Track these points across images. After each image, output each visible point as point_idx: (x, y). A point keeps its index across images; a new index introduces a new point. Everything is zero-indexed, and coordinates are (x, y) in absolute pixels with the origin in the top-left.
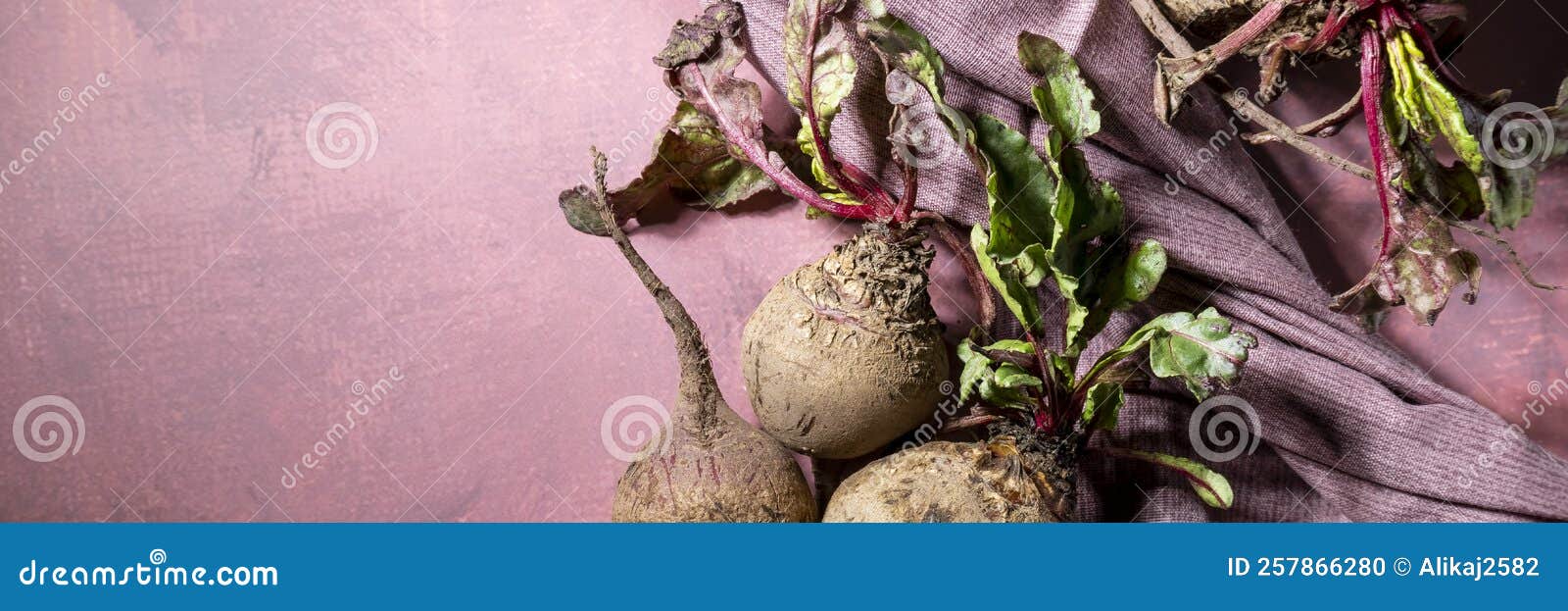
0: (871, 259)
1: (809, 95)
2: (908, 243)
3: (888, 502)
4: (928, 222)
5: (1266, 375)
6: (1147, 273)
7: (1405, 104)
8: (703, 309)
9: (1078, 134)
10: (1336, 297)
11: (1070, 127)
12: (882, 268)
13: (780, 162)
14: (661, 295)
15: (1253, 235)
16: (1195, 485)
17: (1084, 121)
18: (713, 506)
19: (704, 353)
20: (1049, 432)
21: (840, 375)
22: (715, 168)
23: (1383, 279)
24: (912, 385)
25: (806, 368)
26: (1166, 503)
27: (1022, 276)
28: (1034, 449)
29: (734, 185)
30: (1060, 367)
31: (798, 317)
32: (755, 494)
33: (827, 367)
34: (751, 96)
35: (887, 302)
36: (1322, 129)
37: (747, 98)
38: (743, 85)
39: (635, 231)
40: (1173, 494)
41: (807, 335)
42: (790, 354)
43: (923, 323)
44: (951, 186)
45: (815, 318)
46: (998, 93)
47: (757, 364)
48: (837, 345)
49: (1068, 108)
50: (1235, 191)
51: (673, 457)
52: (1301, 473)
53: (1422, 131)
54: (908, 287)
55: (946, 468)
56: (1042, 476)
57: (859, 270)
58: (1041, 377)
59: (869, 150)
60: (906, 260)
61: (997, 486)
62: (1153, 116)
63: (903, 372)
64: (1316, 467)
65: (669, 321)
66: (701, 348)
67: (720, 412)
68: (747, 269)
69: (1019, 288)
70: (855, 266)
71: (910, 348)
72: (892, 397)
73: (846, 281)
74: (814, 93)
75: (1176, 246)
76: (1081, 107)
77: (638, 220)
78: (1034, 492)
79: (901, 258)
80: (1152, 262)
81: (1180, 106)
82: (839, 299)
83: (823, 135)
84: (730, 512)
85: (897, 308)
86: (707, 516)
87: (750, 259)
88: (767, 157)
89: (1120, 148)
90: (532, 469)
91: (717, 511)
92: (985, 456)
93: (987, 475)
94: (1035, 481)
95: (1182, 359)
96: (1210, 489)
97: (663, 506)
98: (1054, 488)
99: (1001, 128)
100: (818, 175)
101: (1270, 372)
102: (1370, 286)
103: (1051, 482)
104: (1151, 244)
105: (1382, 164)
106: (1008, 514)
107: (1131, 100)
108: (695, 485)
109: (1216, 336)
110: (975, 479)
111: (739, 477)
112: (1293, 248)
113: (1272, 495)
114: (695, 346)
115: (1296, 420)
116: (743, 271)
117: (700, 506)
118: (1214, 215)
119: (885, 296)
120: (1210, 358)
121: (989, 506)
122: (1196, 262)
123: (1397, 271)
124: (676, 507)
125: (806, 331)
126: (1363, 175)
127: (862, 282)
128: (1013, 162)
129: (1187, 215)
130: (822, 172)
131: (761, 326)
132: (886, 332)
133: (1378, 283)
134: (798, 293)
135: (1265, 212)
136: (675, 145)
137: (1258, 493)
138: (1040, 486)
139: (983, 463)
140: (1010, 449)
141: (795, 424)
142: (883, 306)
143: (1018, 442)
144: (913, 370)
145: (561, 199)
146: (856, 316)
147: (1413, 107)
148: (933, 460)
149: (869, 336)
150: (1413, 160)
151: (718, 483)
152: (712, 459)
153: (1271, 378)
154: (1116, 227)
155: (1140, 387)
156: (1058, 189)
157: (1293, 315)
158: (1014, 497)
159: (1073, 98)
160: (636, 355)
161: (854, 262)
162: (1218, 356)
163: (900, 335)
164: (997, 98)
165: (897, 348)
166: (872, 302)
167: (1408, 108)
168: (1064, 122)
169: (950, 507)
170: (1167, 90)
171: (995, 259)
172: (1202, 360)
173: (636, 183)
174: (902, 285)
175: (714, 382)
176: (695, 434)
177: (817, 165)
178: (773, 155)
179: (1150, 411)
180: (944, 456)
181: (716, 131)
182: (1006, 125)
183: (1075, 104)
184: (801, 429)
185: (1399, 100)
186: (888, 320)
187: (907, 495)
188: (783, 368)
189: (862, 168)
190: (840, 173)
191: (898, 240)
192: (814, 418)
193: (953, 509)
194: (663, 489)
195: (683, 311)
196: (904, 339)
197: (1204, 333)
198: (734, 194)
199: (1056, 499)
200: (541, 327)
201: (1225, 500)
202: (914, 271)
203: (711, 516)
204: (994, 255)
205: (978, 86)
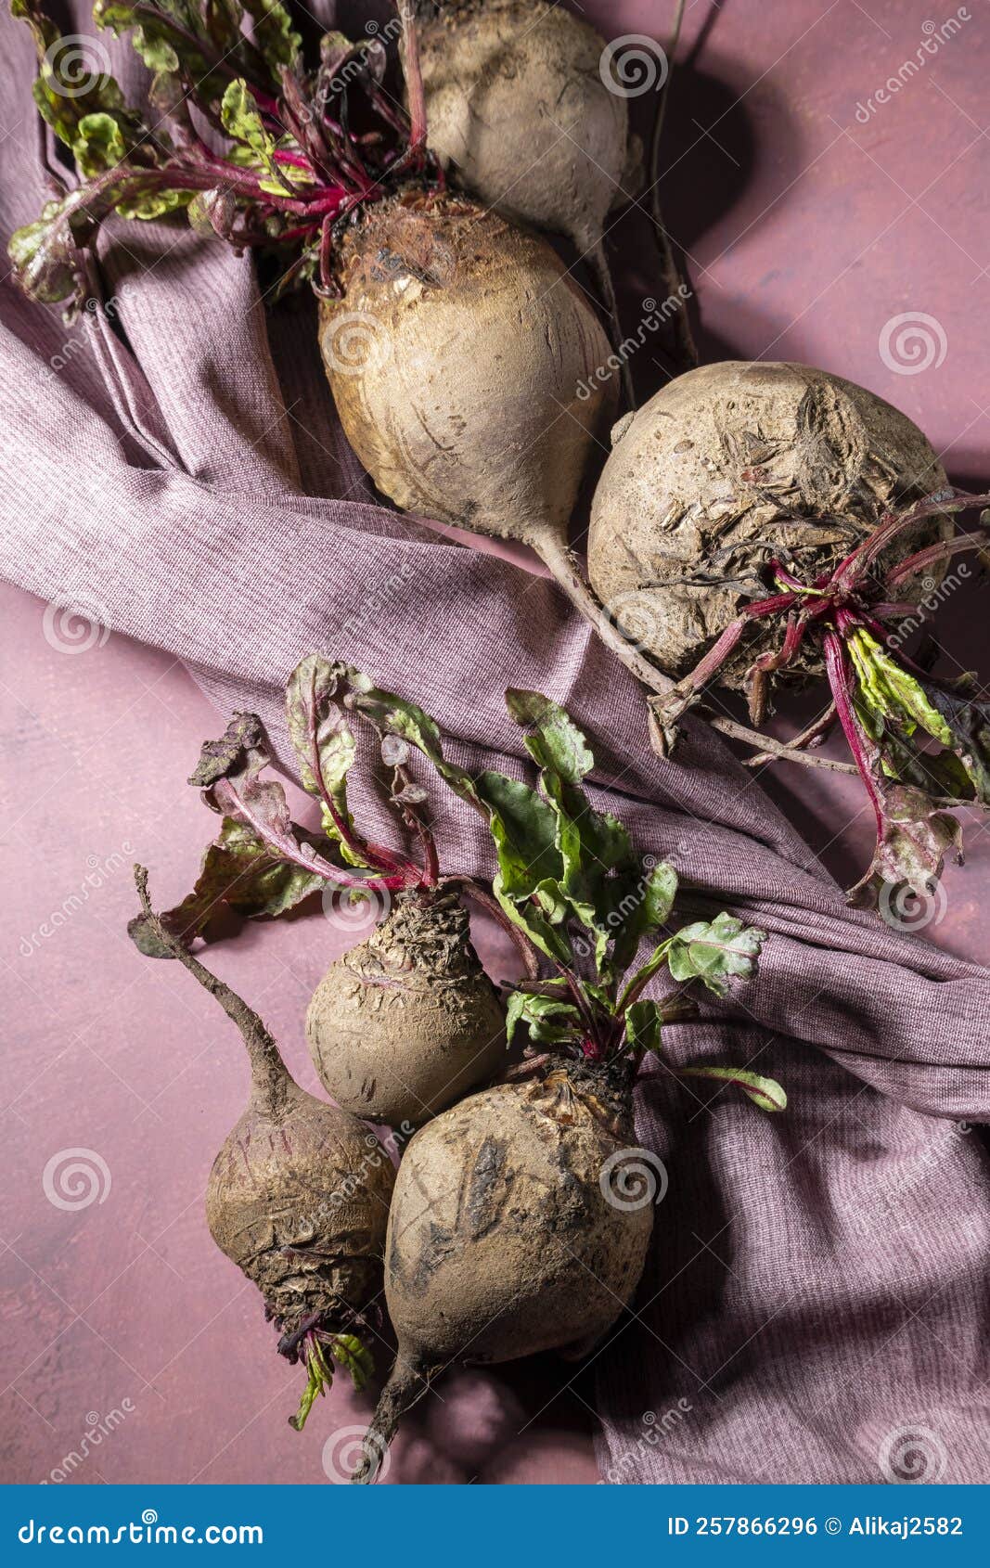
0: (407, 925)
1: (320, 778)
2: (440, 905)
3: (447, 1142)
4: (456, 885)
5: (795, 975)
6: (662, 894)
7: (872, 694)
8: (275, 1012)
9: (576, 775)
10: (848, 892)
11: (567, 770)
12: (419, 932)
13: (312, 852)
14: (218, 990)
15: (768, 852)
16: (750, 1093)
17: (579, 762)
18: (288, 1175)
19: (270, 1041)
20: (596, 1059)
21: (391, 1035)
22: (266, 878)
23: (884, 864)
24: (462, 1036)
25: (358, 1034)
26: (730, 1118)
27: (547, 916)
28: (584, 1077)
29: (289, 893)
30: (596, 996)
31: (347, 990)
32: (326, 1158)
33: (378, 1030)
34: (277, 795)
35: (427, 962)
36: (811, 739)
37: (273, 798)
38: (268, 787)
39: (202, 950)
40: (734, 1109)
41: (357, 1004)
42: (343, 1024)
43: (465, 977)
44: (471, 845)
45: (362, 988)
46: (498, 751)
47: (317, 1042)
48: (385, 1008)
49: (564, 753)
50: (744, 814)
51: (248, 1138)
52: (852, 1069)
53: (892, 716)
54: (446, 946)
55: (500, 1104)
56: (593, 1099)
57: (396, 938)
58: (576, 1004)
59: (394, 828)
60: (441, 922)
61: (548, 1112)
62: (651, 753)
63: (448, 1025)
64: (863, 1060)
65: (230, 1015)
66: (265, 1036)
67: (291, 1092)
68: (312, 968)
69: (544, 927)
70: (394, 934)
71: (455, 1001)
72: (442, 1048)
73: (387, 950)
74: (323, 775)
75: (689, 868)
76: (575, 750)
77: (205, 939)
78: (586, 1114)
79: (436, 921)
80: (665, 882)
81: (676, 741)
82: (383, 968)
83: (341, 814)
84: (304, 1177)
85: (438, 967)
86: (283, 1185)
87: (314, 959)
88: (300, 849)
89: (625, 788)
90: (134, 1184)
91: (291, 1179)
92: (536, 1089)
93: (539, 1104)
94: (586, 1104)
95: (700, 962)
96: (764, 1095)
97: (243, 1185)
98: (606, 1108)
99: (505, 781)
100: (348, 857)
101: (797, 972)
102: (875, 874)
103: (603, 1104)
104: (663, 866)
105: (862, 754)
106: (562, 1135)
107: (628, 742)
108: (269, 1158)
109: (730, 937)
110: (527, 1109)
111: (310, 1146)
112: (812, 861)
113: (837, 1102)
114: (259, 1033)
115: (831, 1014)
116: (308, 971)
117: (276, 1176)
118: (726, 839)
119: (426, 959)
120: (727, 958)
121: (542, 1131)
122: (711, 879)
123: (895, 853)
124: (254, 1182)
125: (356, 1001)
126: (850, 773)
127: (401, 947)
128: (521, 812)
129: (699, 840)
130: (350, 853)
131: (316, 1006)
132: (429, 990)
133: (881, 869)
134: (347, 969)
135: (778, 833)
136: (222, 859)
137: (824, 1102)
138: (592, 1109)
139: (535, 1095)
140: (561, 1079)
141: (359, 1090)
142: (424, 966)
143: (569, 1074)
144: (460, 1022)
145: (130, 931)
146: (400, 979)
147: (879, 695)
148: (489, 1100)
149: (413, 995)
150: (894, 750)
151: (291, 1153)
152: (283, 1132)
153: (799, 977)
154: (628, 857)
155: (690, 1016)
156: (558, 823)
157: (815, 918)
158: (566, 1120)
159: (568, 743)
160: (219, 1063)
161: (392, 931)
162: (733, 955)
163: (444, 991)
164: (500, 756)
165: (442, 1003)
166: (413, 964)
167: (875, 698)
168: (562, 766)
169: (505, 1136)
170: (661, 728)
171: (511, 898)
172: (720, 960)
173: (190, 899)
174: (440, 945)
175: (283, 1067)
176: (265, 1115)
177: (345, 848)
178: (304, 845)
179: (703, 1036)
180: (498, 1095)
181: (260, 841)
182: (509, 779)
183: (570, 749)
184: (365, 1094)
185: (866, 692)
186: (430, 979)
187: (465, 1132)
188: (339, 1039)
189: (393, 849)
190: (365, 850)
191: (430, 904)
192: (374, 1081)
193: (508, 1138)
194: (241, 1169)
195: (244, 1006)
196: (448, 995)
197: (719, 937)
198: (290, 900)
199: (611, 1119)
200: (126, 1050)
201: (779, 1103)
202: (450, 931)
203: (287, 1185)
204: (510, 895)
205: (479, 747)
